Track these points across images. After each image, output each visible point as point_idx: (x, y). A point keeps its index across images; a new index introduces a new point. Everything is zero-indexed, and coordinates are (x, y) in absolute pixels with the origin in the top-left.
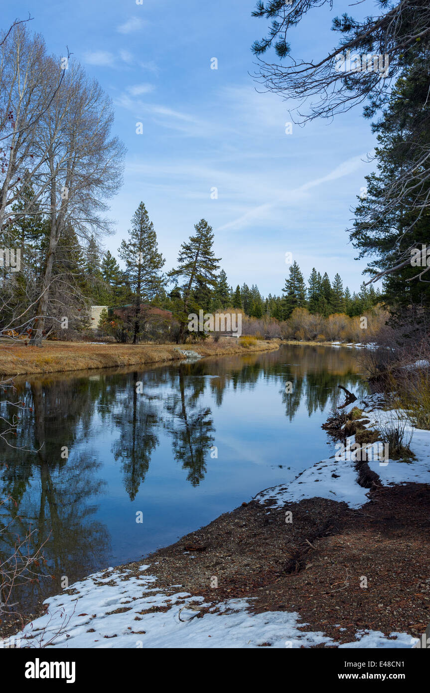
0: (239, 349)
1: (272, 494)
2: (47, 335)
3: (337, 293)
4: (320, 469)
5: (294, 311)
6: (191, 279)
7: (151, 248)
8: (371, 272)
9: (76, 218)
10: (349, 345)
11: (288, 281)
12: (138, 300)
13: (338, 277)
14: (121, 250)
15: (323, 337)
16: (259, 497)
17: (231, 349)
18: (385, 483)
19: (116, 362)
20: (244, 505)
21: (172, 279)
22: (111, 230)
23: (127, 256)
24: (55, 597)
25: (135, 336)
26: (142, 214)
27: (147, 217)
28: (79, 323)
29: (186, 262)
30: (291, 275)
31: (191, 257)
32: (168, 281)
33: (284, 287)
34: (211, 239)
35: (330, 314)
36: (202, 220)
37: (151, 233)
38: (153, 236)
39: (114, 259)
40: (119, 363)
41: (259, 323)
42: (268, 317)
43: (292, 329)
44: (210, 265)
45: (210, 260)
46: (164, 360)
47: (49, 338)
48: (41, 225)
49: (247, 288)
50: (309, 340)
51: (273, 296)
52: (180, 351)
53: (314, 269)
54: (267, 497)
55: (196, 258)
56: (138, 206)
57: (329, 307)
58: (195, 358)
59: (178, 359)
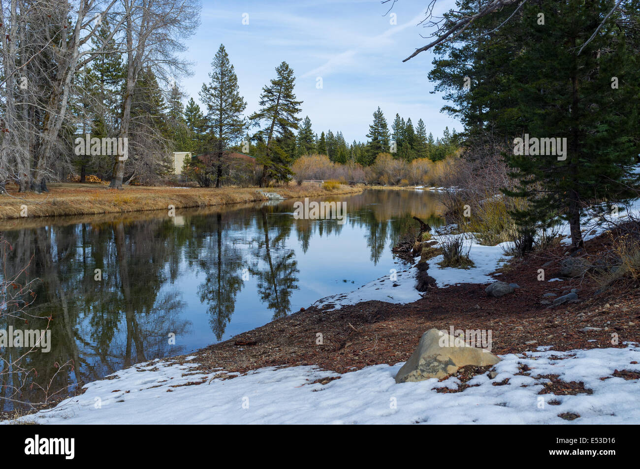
0: (322, 192)
1: (331, 300)
2: (130, 180)
3: (420, 138)
4: (384, 281)
5: (378, 157)
6: (273, 122)
7: (232, 92)
8: (449, 110)
9: (154, 59)
10: (432, 189)
11: (372, 127)
12: (220, 144)
13: (421, 122)
14: (202, 93)
15: (407, 182)
16: (318, 303)
17: (314, 192)
18: (440, 285)
19: (197, 202)
20: (302, 310)
21: (254, 123)
22: (189, 72)
23: (208, 100)
24: (94, 382)
25: (218, 180)
26: (222, 57)
27: (227, 60)
28: (161, 168)
29: (268, 105)
30: (374, 121)
31: (273, 100)
32: (250, 124)
33: (368, 133)
34: (292, 82)
35: (413, 159)
36: (284, 63)
37: (232, 76)
38: (233, 79)
39: (198, 106)
40: (200, 203)
41: (344, 169)
42: (353, 163)
43: (377, 175)
44: (292, 108)
45: (292, 103)
46: (246, 201)
47: (132, 183)
48: (121, 69)
49: (332, 135)
50: (392, 184)
51: (357, 143)
52: (262, 193)
53: (397, 115)
54: (326, 303)
55: (278, 102)
56: (218, 49)
57: (413, 152)
58: (278, 199)
59: (260, 200)
